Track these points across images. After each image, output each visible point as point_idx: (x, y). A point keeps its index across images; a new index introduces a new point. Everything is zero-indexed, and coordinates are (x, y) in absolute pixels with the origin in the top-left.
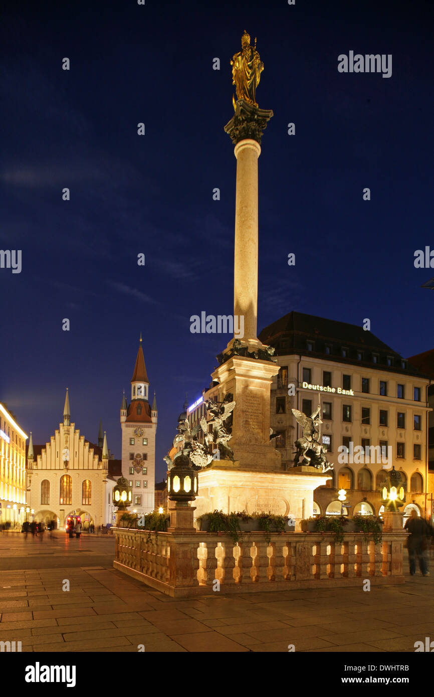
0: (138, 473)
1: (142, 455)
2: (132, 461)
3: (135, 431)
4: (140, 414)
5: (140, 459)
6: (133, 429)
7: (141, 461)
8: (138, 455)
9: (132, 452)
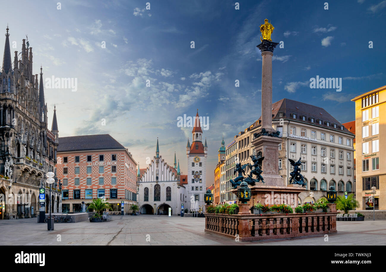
0: (197, 182)
1: (199, 172)
2: (193, 175)
3: (195, 159)
4: (198, 149)
5: (197, 174)
6: (194, 158)
7: (198, 175)
8: (197, 172)
9: (193, 170)
